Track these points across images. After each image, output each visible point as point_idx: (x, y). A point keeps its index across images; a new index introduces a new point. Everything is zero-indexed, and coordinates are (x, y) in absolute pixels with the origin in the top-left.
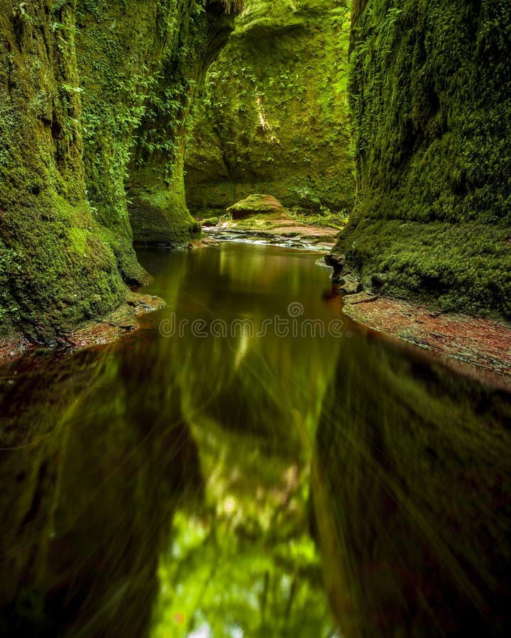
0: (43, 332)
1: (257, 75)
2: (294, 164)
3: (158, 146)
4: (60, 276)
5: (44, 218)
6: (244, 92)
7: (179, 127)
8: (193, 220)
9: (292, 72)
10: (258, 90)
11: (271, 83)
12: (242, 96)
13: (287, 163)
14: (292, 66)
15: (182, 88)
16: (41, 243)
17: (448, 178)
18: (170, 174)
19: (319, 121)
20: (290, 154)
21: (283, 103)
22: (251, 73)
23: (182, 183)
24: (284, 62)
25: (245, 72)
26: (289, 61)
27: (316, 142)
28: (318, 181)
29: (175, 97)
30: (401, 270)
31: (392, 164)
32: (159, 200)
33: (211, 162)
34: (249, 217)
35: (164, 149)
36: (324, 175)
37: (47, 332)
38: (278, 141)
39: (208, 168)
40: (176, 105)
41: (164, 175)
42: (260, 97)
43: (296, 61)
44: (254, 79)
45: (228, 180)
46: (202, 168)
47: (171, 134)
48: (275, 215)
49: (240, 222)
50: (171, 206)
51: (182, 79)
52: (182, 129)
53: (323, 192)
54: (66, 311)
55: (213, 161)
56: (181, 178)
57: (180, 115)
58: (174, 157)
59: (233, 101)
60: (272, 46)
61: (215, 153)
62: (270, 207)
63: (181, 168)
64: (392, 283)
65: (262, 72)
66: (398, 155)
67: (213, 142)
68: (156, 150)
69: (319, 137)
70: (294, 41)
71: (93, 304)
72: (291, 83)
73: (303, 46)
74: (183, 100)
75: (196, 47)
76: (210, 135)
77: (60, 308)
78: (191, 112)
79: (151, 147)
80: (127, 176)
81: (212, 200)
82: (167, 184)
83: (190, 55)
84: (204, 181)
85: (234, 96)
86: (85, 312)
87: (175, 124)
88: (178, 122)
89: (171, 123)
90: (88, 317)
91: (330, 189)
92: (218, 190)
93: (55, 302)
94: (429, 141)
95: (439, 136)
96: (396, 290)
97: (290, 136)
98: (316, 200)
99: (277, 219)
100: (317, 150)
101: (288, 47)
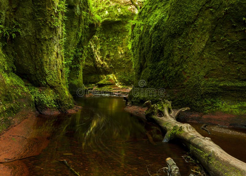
0: (62, 110)
1: (106, 37)
2: (119, 68)
3: (75, 66)
4: (65, 100)
5: (62, 89)
6: (101, 43)
7: (81, 60)
8: (86, 88)
9: (118, 36)
10: (107, 42)
11: (111, 40)
12: (101, 44)
13: (117, 68)
14: (118, 34)
15: (82, 49)
16: (62, 94)
17: (147, 78)
18: (78, 74)
19: (127, 53)
20: (118, 64)
21: (115, 47)
22: (104, 36)
23: (82, 77)
24: (115, 33)
25: (102, 36)
26: (117, 33)
27: (127, 60)
28: (127, 74)
29: (80, 52)
30: (137, 99)
31: (138, 73)
32: (75, 82)
33: (90, 67)
34: (104, 87)
35: (76, 67)
36: (130, 71)
37: (63, 110)
38: (114, 60)
39: (88, 69)
40: (80, 54)
41: (76, 75)
42: (107, 45)
43: (119, 33)
44: (105, 39)
45: (96, 73)
46: (87, 69)
47: (79, 62)
48: (113, 86)
49: (101, 88)
50: (79, 84)
51: (82, 46)
52: (82, 60)
53: (130, 77)
54: (66, 106)
55: (91, 67)
56: (82, 75)
57: (81, 56)
58: (80, 69)
59: (98, 46)
60: (111, 27)
61: (91, 64)
62: (111, 83)
63: (82, 72)
64: (135, 102)
65: (107, 36)
66: (139, 71)
67: (91, 60)
68: (74, 67)
69: (127, 59)
70: (118, 26)
71: (70, 105)
72: (118, 40)
73: (121, 28)
74: (82, 52)
75: (86, 37)
76: (90, 57)
77: (65, 106)
78: (85, 55)
79: (73, 67)
80: (68, 76)
81: (91, 81)
82: (78, 77)
83: (84, 39)
84: (87, 74)
85: (98, 44)
86: (69, 107)
87: (80, 59)
88: (81, 58)
89: (79, 59)
90: (70, 108)
91: (132, 76)
92: (93, 77)
93: (64, 105)
94: (144, 69)
95: (146, 68)
96: (135, 103)
97: (118, 58)
98: (127, 80)
99: (113, 87)
100: (127, 63)
101: (116, 28)
